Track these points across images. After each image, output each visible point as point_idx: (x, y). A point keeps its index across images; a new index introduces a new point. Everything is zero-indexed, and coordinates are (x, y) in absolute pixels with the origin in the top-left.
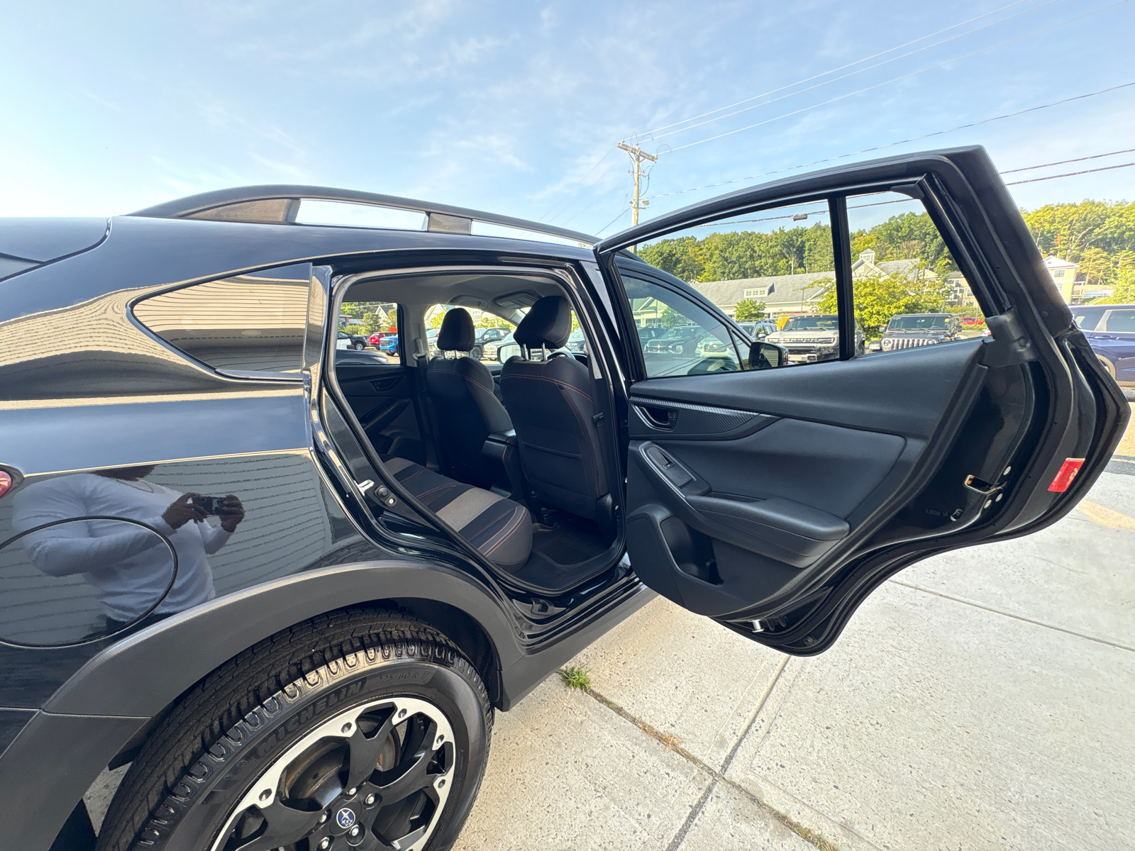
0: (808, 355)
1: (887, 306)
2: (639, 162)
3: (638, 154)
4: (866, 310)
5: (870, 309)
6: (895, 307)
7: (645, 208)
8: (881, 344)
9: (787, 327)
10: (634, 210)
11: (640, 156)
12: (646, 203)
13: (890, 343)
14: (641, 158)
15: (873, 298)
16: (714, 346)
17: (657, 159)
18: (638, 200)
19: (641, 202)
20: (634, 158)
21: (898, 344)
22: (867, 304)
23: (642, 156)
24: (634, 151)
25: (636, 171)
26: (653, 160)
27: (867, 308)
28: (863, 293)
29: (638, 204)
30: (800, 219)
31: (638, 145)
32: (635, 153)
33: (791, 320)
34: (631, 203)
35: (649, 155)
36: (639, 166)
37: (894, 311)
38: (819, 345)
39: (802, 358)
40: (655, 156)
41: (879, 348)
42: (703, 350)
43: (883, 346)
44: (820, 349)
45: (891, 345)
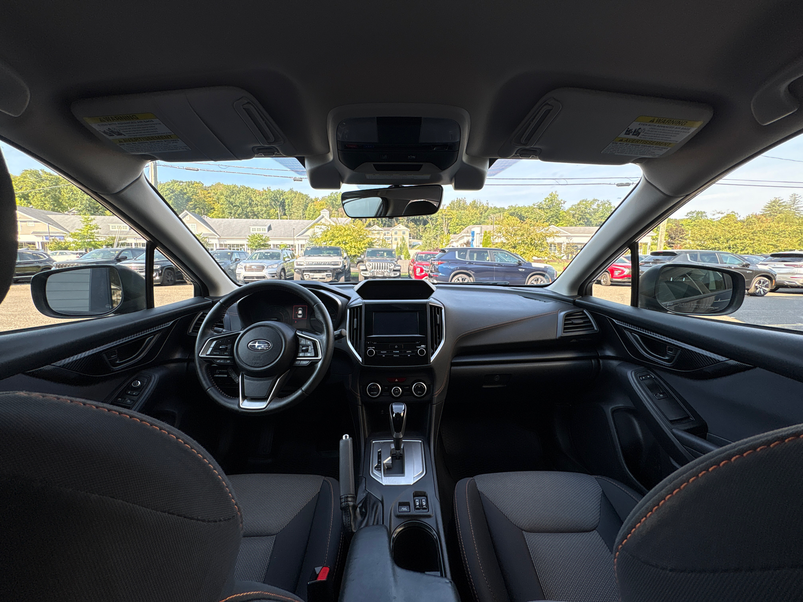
0: (326, 273)
1: (359, 243)
4: (348, 245)
5: (350, 244)
6: (363, 244)
8: (366, 266)
9: (307, 253)
13: (371, 265)
15: (351, 237)
16: (253, 267)
21: (375, 266)
27: (348, 244)
28: (345, 234)
30: (298, 180)
33: (309, 249)
37: (363, 246)
38: (332, 267)
39: (322, 276)
41: (365, 269)
42: (244, 270)
43: (368, 267)
44: (335, 269)
45: (371, 267)
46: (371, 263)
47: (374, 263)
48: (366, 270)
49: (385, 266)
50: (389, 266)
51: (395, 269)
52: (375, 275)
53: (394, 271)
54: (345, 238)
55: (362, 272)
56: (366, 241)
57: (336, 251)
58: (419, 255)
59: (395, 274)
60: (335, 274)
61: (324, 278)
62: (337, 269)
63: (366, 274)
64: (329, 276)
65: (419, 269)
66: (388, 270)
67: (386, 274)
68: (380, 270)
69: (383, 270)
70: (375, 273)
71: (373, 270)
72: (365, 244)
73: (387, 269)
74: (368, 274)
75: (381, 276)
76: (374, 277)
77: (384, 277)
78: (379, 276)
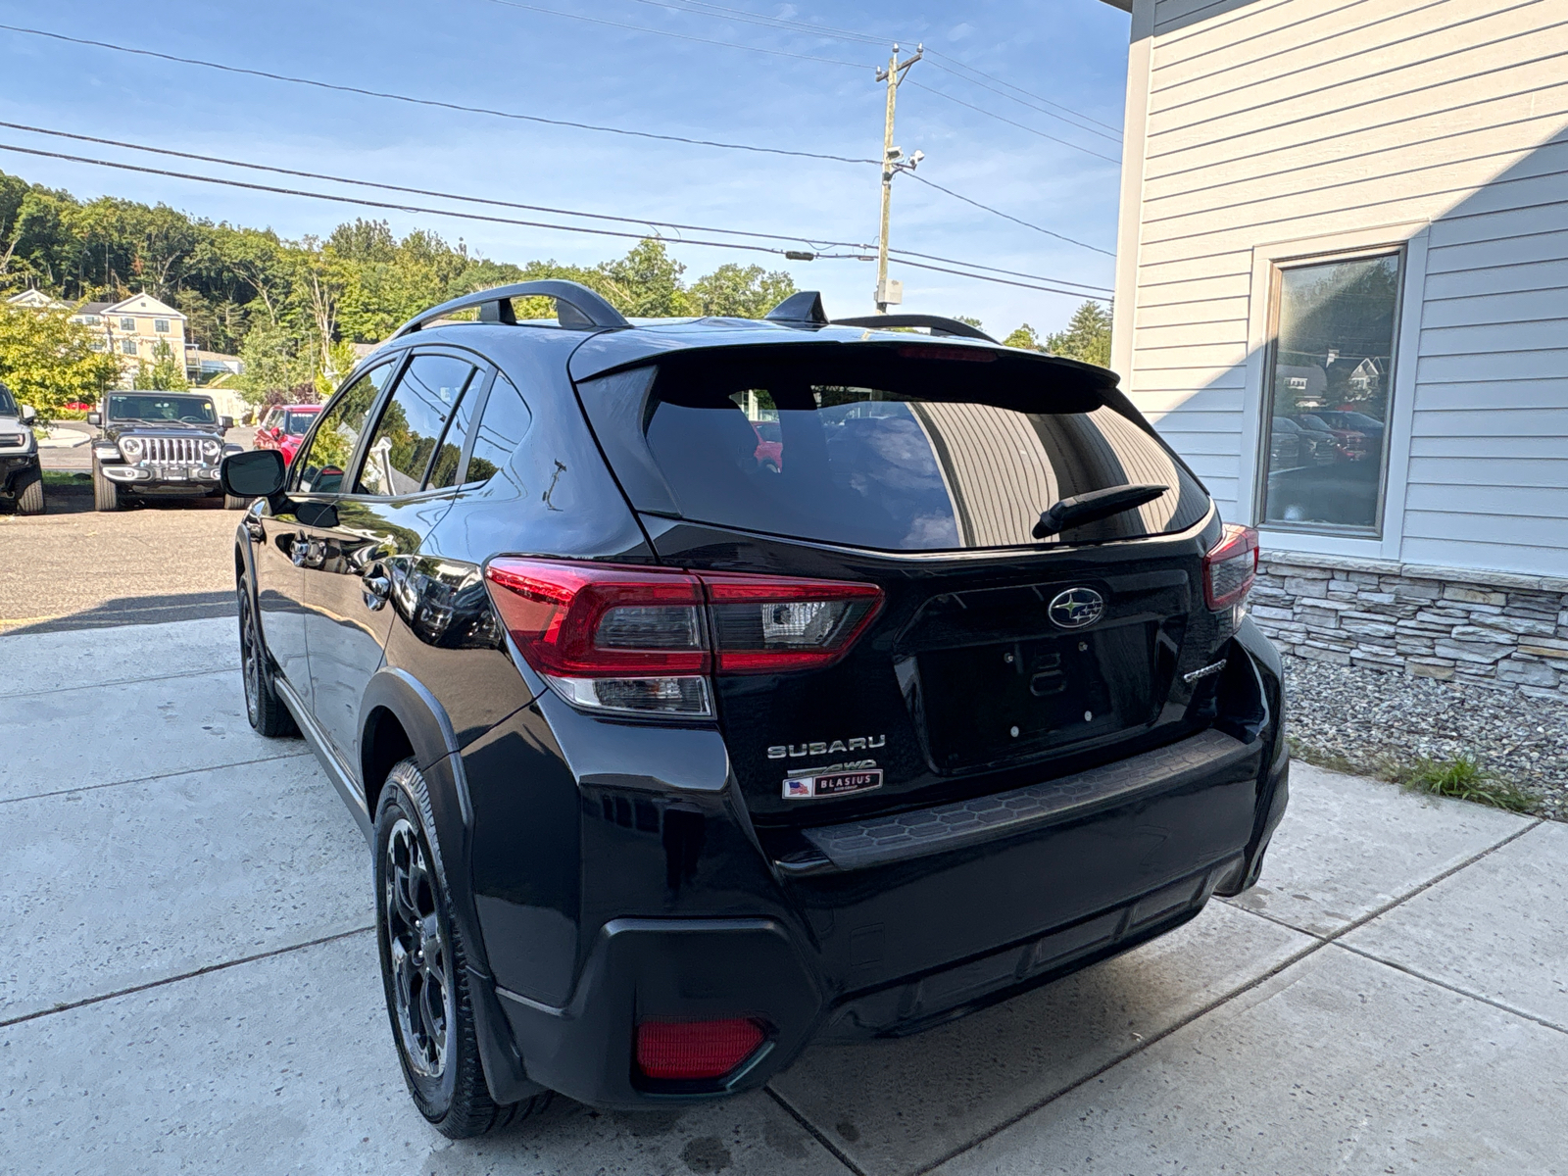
6: (76, 373)
8: (118, 448)
13: (137, 445)
21: (153, 448)
22: (15, 362)
37: (77, 381)
41: (118, 456)
43: (126, 452)
45: (138, 451)
46: (138, 440)
47: (147, 440)
48: (122, 461)
49: (189, 449)
50: (204, 448)
52: (159, 475)
55: (106, 470)
56: (86, 365)
58: (295, 415)
60: (6, 477)
62: (13, 457)
63: (119, 474)
66: (201, 462)
67: (195, 473)
68: (174, 462)
69: (183, 462)
70: (157, 471)
71: (147, 461)
72: (83, 375)
73: (198, 457)
74: (130, 474)
75: (180, 478)
76: (155, 483)
77: (190, 483)
78: (170, 478)
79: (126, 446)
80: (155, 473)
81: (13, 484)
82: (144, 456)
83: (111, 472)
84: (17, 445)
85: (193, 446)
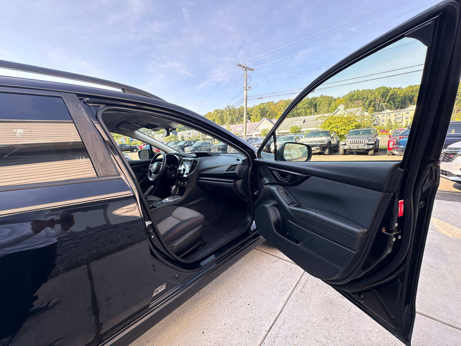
1: (348, 126)
2: (246, 71)
3: (246, 68)
4: (339, 128)
5: (341, 128)
6: (351, 127)
7: (249, 90)
8: (345, 142)
9: (307, 136)
10: (245, 91)
11: (246, 69)
12: (250, 88)
13: (349, 141)
14: (247, 70)
15: (342, 123)
17: (254, 70)
18: (247, 87)
19: (248, 88)
20: (244, 70)
21: (352, 142)
22: (340, 126)
23: (248, 69)
24: (244, 67)
25: (245, 75)
26: (252, 71)
28: (338, 122)
29: (246, 88)
31: (245, 64)
32: (244, 68)
33: (308, 133)
34: (244, 88)
35: (250, 69)
36: (246, 73)
37: (351, 128)
38: (320, 143)
40: (253, 69)
41: (344, 144)
43: (346, 143)
44: (321, 145)
45: (349, 142)
46: (349, 140)
47: (351, 140)
48: (345, 145)
49: (360, 142)
50: (364, 141)
51: (369, 143)
52: (352, 148)
53: (368, 144)
54: (337, 124)
57: (327, 134)
58: (396, 131)
59: (368, 147)
60: (322, 148)
61: (315, 150)
62: (324, 144)
63: (344, 147)
64: (317, 149)
65: (393, 143)
67: (360, 147)
68: (356, 145)
69: (358, 145)
70: (352, 147)
71: (350, 145)
73: (362, 143)
74: (346, 147)
75: (356, 148)
76: (351, 149)
77: (358, 149)
78: (354, 148)
79: (347, 142)
80: (351, 147)
81: (324, 149)
82: (350, 143)
83: (342, 147)
84: (324, 142)
85: (361, 141)
